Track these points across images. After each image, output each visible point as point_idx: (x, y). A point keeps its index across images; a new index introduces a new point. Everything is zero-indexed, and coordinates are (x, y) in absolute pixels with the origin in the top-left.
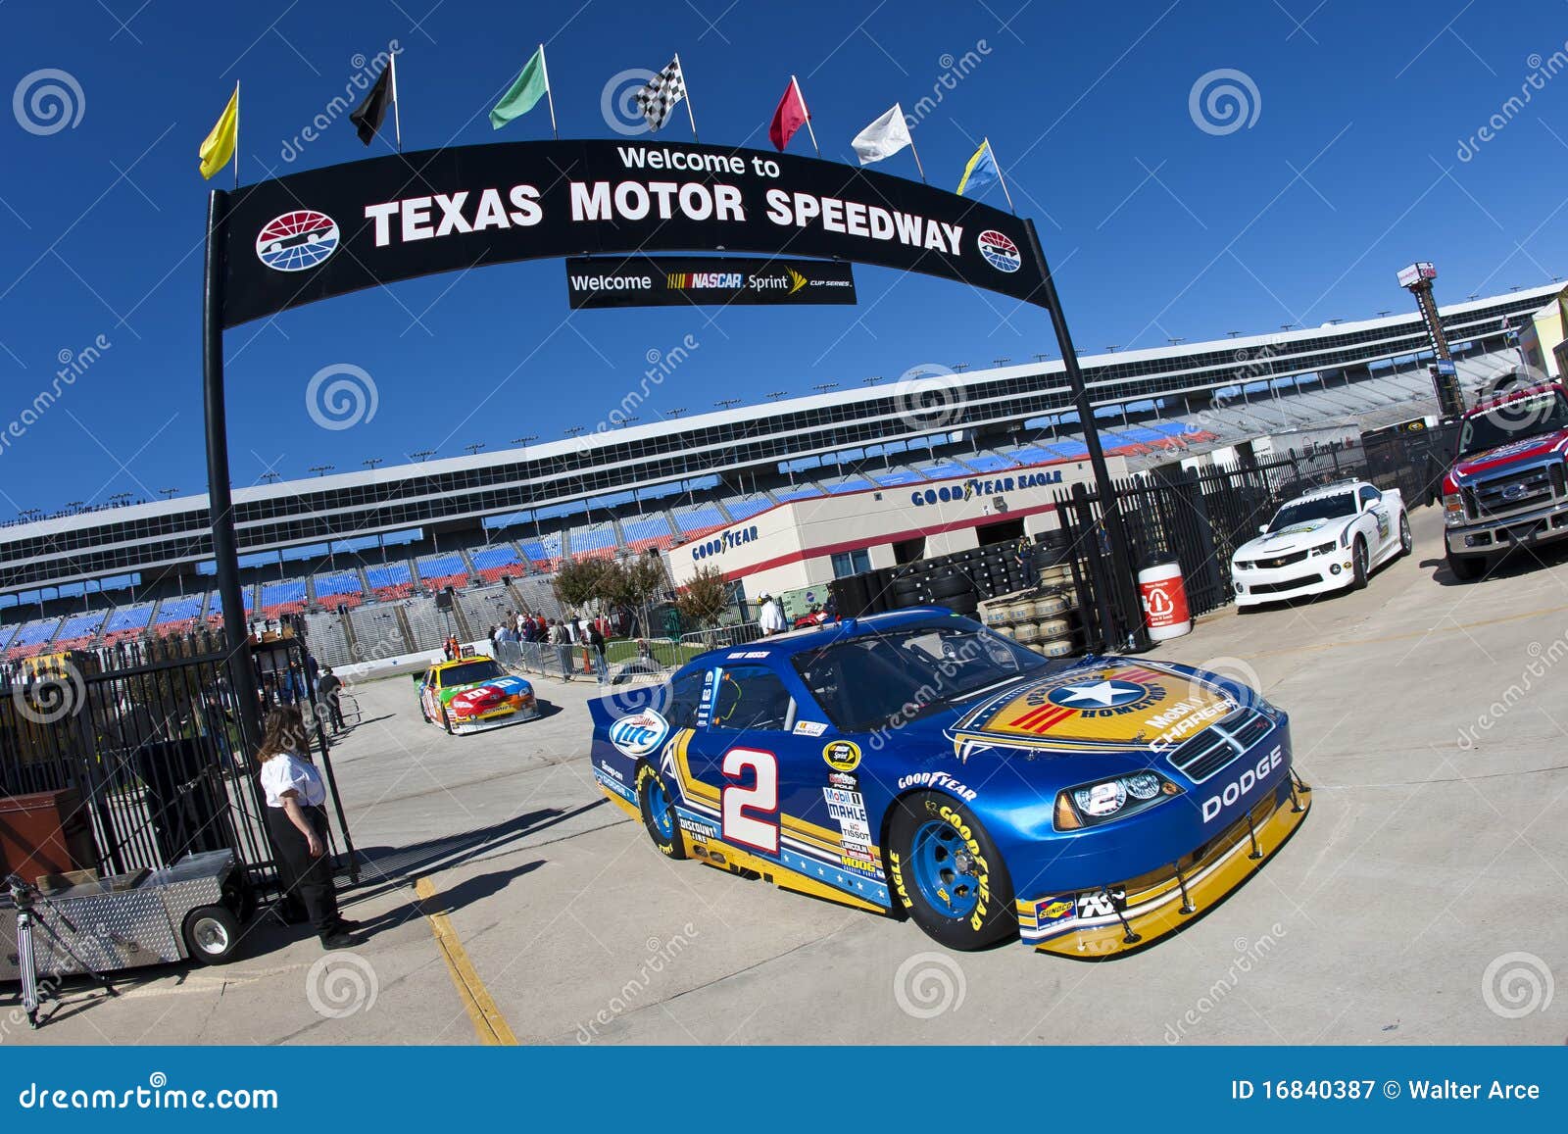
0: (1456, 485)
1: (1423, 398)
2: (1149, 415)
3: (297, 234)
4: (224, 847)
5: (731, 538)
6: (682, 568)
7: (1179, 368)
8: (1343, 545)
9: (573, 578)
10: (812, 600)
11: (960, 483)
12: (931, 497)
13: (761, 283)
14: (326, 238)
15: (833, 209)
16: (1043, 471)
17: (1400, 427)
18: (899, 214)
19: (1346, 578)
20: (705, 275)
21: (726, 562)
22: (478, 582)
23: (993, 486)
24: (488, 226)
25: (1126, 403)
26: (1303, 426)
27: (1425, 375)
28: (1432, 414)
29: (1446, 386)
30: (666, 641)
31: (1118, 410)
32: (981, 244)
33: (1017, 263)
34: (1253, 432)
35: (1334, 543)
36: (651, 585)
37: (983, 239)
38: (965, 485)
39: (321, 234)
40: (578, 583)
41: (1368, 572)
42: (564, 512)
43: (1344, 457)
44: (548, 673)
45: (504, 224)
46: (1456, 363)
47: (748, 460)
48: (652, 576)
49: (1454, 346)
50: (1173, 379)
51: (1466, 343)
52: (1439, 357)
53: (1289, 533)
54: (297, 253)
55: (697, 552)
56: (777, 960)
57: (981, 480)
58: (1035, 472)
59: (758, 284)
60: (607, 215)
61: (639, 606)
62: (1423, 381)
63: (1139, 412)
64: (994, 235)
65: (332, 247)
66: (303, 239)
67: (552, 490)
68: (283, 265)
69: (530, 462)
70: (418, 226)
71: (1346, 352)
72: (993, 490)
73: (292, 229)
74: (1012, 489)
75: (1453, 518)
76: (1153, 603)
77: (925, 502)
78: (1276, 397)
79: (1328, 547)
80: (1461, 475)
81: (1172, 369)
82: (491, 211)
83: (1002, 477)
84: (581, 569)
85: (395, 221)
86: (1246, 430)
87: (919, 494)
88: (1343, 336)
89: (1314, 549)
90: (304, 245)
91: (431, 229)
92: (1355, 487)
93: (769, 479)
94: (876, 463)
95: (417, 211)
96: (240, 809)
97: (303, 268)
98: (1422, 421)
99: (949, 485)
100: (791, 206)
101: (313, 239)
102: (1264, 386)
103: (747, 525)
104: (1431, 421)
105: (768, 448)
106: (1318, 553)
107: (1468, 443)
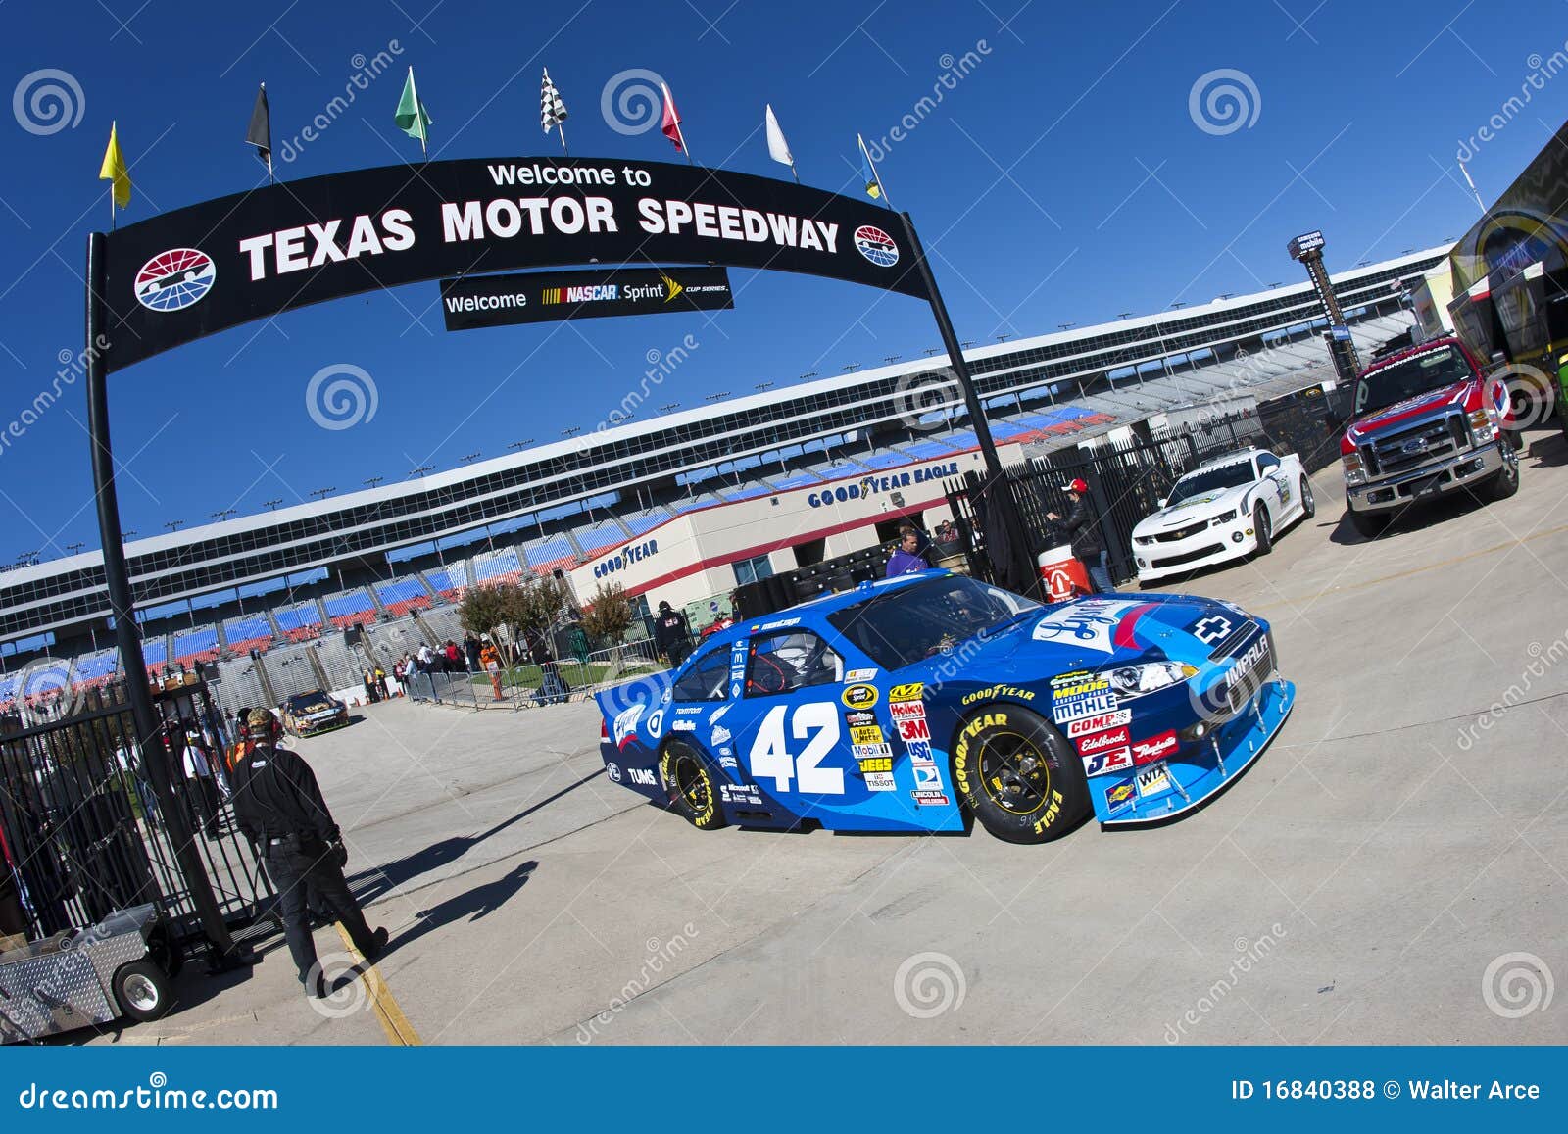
0: (1354, 444)
1: (1319, 365)
2: (1043, 402)
3: (174, 273)
4: (146, 902)
5: (631, 554)
6: (585, 587)
7: (1071, 353)
8: (1244, 513)
9: (478, 605)
10: (715, 609)
11: (857, 482)
12: (827, 498)
13: (636, 293)
14: (203, 275)
15: (706, 214)
16: (939, 463)
17: (1297, 394)
18: (773, 215)
19: (1249, 544)
20: (580, 288)
21: (629, 578)
22: (386, 616)
23: (890, 482)
24: (361, 253)
25: (1019, 392)
26: (1200, 400)
27: (1321, 342)
28: (1330, 380)
29: (1341, 350)
30: (574, 661)
31: (1012, 399)
32: (857, 240)
33: (895, 257)
34: (1149, 410)
35: (1234, 511)
36: (555, 607)
37: (859, 235)
38: (861, 483)
39: (197, 271)
40: (484, 608)
41: (1271, 537)
42: (466, 540)
43: (1240, 428)
44: (460, 703)
45: (377, 250)
46: (1351, 329)
47: (646, 474)
48: (554, 598)
49: (1348, 312)
50: (1066, 364)
51: (1360, 308)
52: (1332, 323)
53: (1187, 505)
54: (174, 292)
55: (599, 570)
56: (694, 972)
57: (877, 477)
58: (931, 465)
59: (634, 294)
60: (479, 234)
61: (545, 630)
62: (1318, 347)
63: (1033, 399)
64: (870, 231)
65: (208, 284)
66: (180, 278)
67: (452, 518)
68: (161, 305)
69: (429, 492)
70: (293, 257)
71: (1238, 326)
72: (889, 485)
73: (169, 268)
74: (909, 484)
75: (1353, 477)
76: (1055, 585)
77: (822, 503)
78: (1170, 374)
79: (1227, 516)
80: (1358, 434)
81: (1063, 354)
82: (364, 238)
83: (898, 473)
84: (485, 595)
85: (270, 254)
86: (1142, 410)
87: (815, 495)
88: (1235, 310)
89: (1214, 519)
90: (181, 284)
91: (306, 259)
92: (1252, 455)
93: (667, 492)
94: (773, 468)
95: (291, 242)
96: (158, 861)
97: (181, 307)
98: (1319, 387)
99: (845, 485)
100: (664, 214)
101: (190, 277)
102: (1158, 365)
103: (646, 539)
104: (1328, 386)
105: (665, 462)
106: (1219, 523)
107: (1365, 402)
